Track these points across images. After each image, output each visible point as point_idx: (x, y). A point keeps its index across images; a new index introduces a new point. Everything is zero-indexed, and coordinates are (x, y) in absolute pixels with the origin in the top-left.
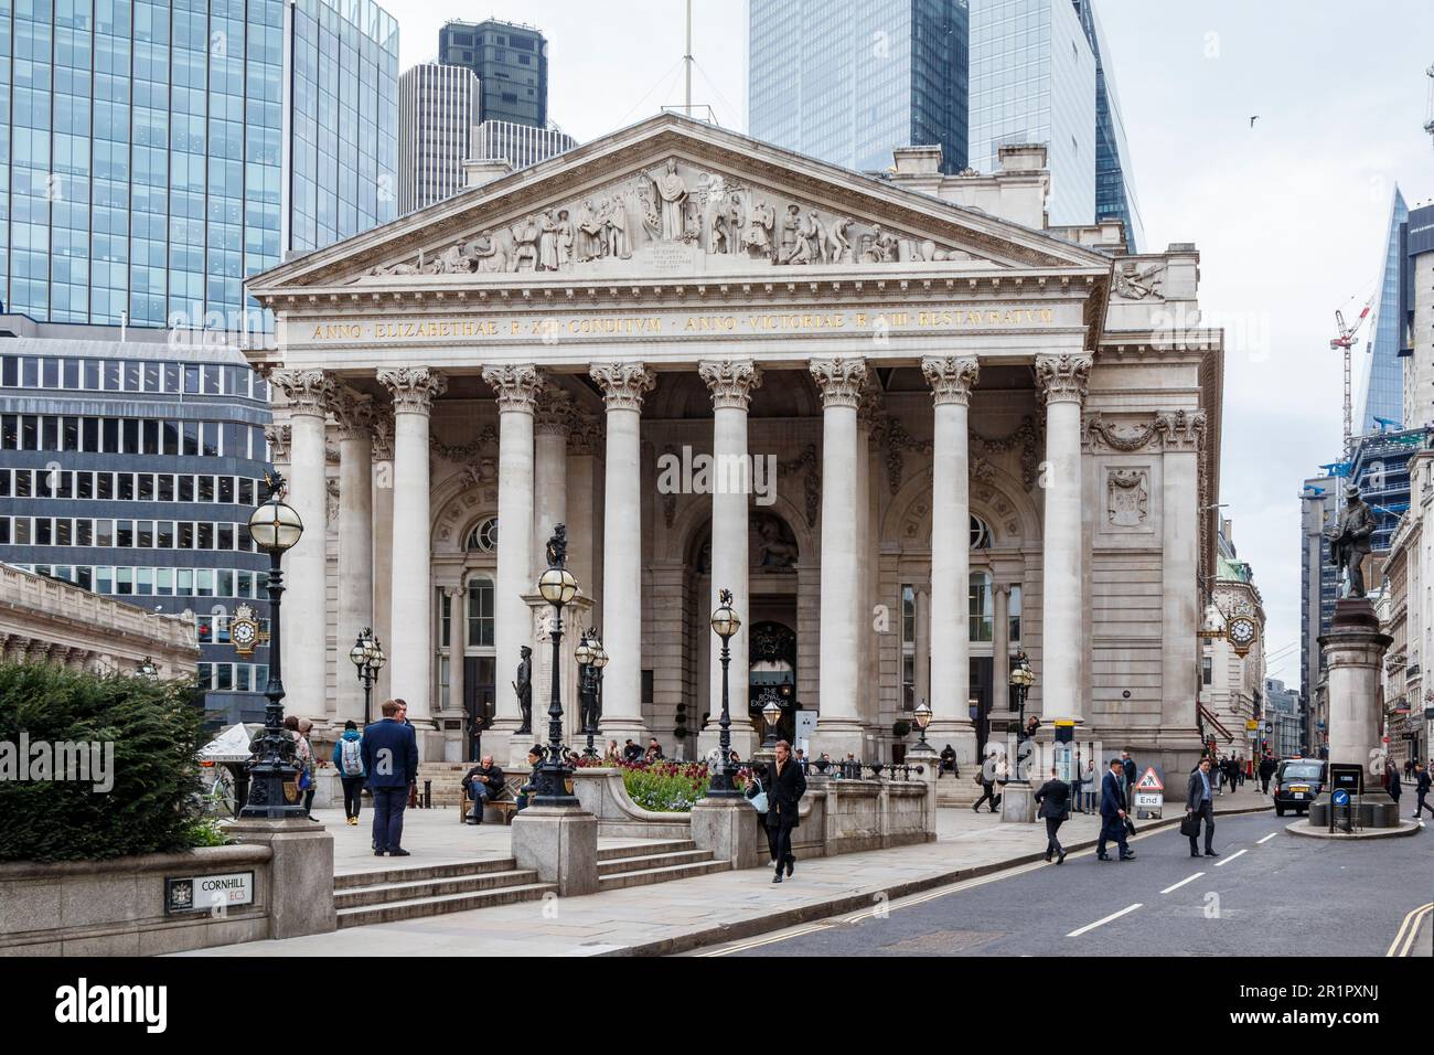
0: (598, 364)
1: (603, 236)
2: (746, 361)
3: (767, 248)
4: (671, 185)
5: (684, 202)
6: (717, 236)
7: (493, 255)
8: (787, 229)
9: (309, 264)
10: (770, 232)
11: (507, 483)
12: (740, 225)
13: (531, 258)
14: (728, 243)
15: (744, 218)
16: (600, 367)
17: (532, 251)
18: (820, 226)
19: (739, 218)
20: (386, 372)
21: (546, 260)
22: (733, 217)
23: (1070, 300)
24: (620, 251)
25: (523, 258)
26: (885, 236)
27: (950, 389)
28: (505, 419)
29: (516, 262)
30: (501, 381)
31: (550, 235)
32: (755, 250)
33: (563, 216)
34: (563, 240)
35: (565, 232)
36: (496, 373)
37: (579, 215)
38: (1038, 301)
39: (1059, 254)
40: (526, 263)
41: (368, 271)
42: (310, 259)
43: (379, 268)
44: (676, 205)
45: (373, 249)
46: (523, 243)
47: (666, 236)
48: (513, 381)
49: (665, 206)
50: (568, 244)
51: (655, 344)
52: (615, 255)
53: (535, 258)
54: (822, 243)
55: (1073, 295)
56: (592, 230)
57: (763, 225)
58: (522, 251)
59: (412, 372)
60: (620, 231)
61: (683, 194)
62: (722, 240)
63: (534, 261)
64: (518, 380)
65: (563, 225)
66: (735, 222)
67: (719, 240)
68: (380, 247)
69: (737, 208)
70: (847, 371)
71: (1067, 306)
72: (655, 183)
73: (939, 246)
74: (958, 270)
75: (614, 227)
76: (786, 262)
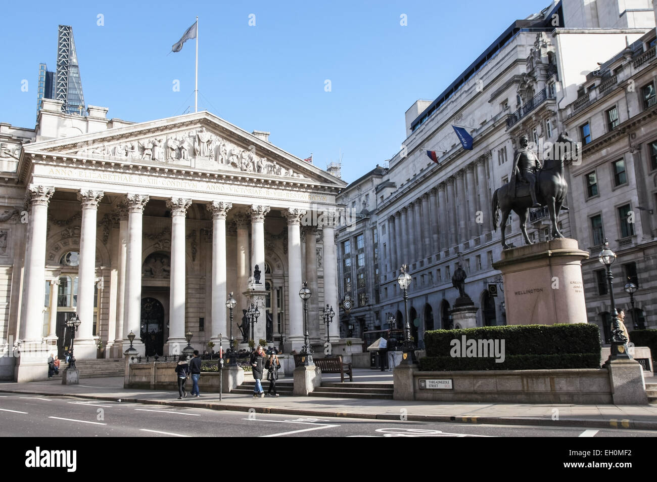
1: (177, 151)
2: (229, 203)
3: (238, 164)
4: (204, 136)
5: (209, 143)
10: (238, 159)
13: (150, 155)
14: (224, 160)
15: (228, 152)
16: (175, 199)
17: (151, 152)
20: (84, 191)
21: (156, 157)
22: (225, 152)
23: (332, 195)
24: (186, 158)
25: (146, 154)
26: (277, 166)
29: (144, 155)
30: (134, 200)
32: (234, 164)
33: (161, 141)
34: (162, 150)
36: (132, 197)
38: (323, 194)
39: (332, 180)
40: (147, 156)
44: (206, 144)
46: (147, 149)
47: (202, 154)
48: (138, 201)
49: (202, 144)
51: (195, 193)
52: (184, 158)
53: (152, 155)
54: (256, 165)
55: (333, 193)
56: (174, 147)
57: (237, 156)
58: (146, 152)
59: (95, 192)
60: (187, 150)
61: (209, 140)
62: (222, 159)
63: (151, 157)
64: (141, 200)
69: (225, 148)
71: (330, 196)
72: (198, 135)
73: (294, 172)
74: (302, 180)
75: (182, 148)
76: (245, 170)
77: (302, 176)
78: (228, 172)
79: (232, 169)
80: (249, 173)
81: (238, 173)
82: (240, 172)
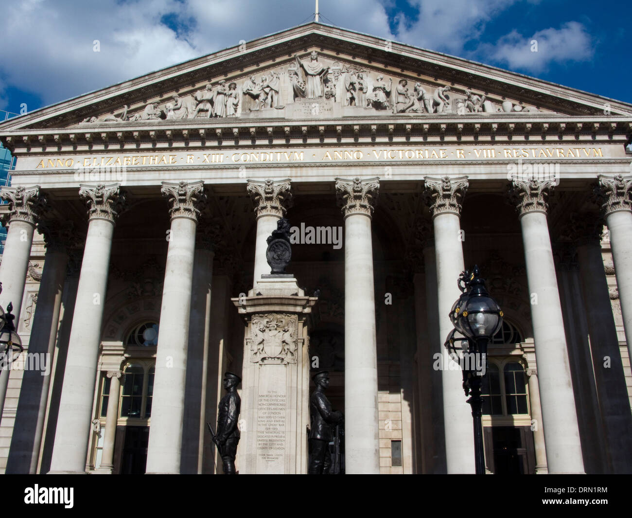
0: (254, 182)
1: (262, 97)
2: (373, 179)
3: (386, 104)
4: (313, 66)
5: (324, 75)
6: (349, 95)
7: (178, 109)
8: (400, 94)
9: (43, 115)
10: (388, 94)
11: (172, 271)
12: (365, 91)
13: (207, 110)
14: (356, 101)
15: (367, 88)
16: (256, 184)
17: (208, 106)
18: (425, 91)
19: (364, 86)
20: (88, 189)
21: (219, 112)
22: (360, 86)
23: (615, 142)
24: (275, 105)
25: (201, 111)
26: (475, 98)
27: (535, 200)
28: (175, 224)
29: (196, 113)
30: (175, 194)
31: (223, 96)
32: (378, 105)
33: (233, 86)
34: (231, 101)
35: (233, 95)
36: (171, 189)
37: (244, 84)
38: (591, 141)
40: (203, 114)
41: (85, 120)
42: (44, 111)
43: (93, 118)
44: (318, 77)
45: (90, 106)
46: (200, 102)
47: (310, 96)
48: (184, 195)
49: (310, 78)
50: (235, 103)
51: (299, 169)
52: (272, 107)
53: (210, 110)
54: (427, 102)
56: (255, 92)
57: (384, 89)
58: (201, 106)
59: (106, 189)
60: (277, 92)
61: (323, 71)
62: (352, 99)
63: (209, 112)
64: (189, 194)
65: (232, 91)
66: (361, 89)
67: (350, 98)
68: (97, 104)
69: (361, 81)
70: (454, 187)
72: (302, 66)
73: (514, 105)
74: (534, 117)
75: (272, 89)
76: (403, 111)
77: (532, 109)
78: (364, 118)
79: (374, 112)
80: (412, 115)
81: (389, 118)
82: (391, 116)
